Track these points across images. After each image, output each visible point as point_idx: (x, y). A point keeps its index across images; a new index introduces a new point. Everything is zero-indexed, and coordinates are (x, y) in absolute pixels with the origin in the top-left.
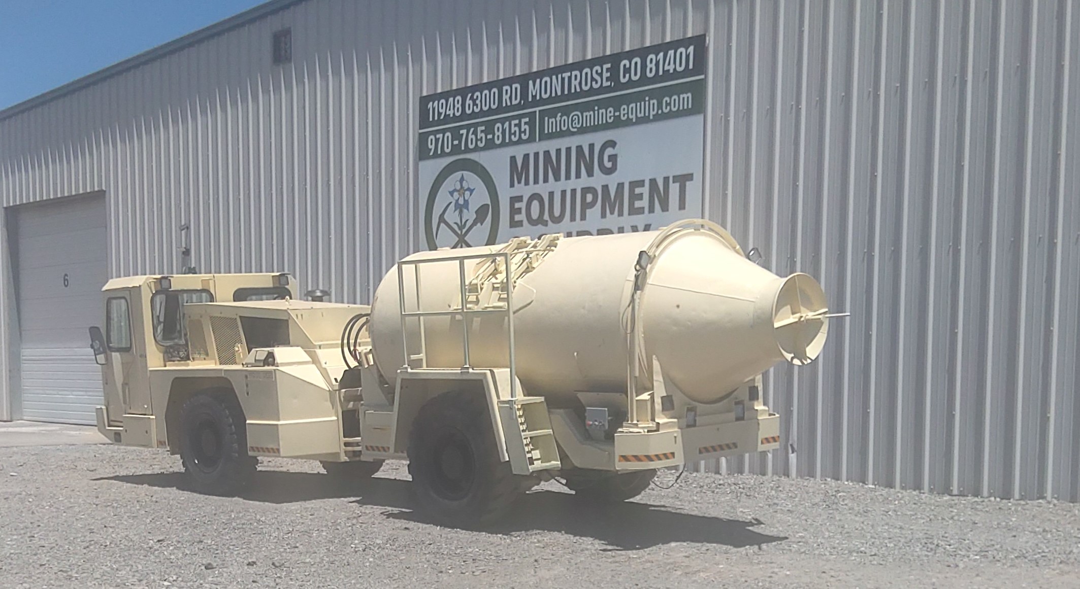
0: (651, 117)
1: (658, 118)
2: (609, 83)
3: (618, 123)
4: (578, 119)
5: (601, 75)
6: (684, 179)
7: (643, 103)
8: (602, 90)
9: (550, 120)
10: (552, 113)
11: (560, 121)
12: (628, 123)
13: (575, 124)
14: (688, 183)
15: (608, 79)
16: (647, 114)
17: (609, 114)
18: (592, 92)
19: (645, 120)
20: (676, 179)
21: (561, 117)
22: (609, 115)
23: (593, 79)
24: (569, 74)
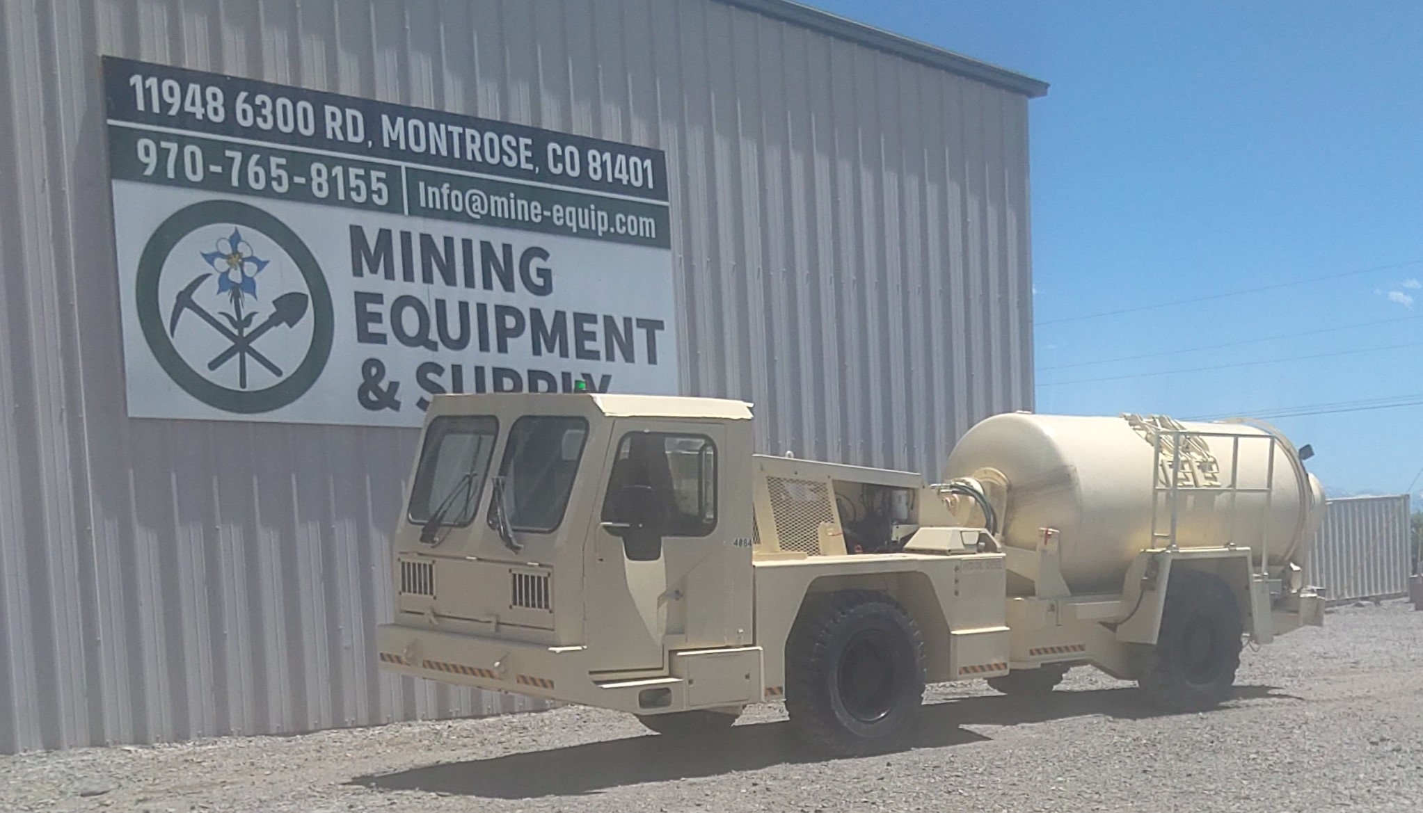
0: (600, 234)
1: (609, 237)
2: (530, 167)
3: (546, 226)
4: (478, 202)
5: (517, 149)
6: (652, 326)
7: (586, 211)
8: (517, 171)
9: (430, 190)
10: (435, 180)
11: (449, 196)
12: (564, 231)
13: (477, 207)
14: (657, 332)
15: (528, 160)
16: (594, 228)
17: (535, 210)
18: (500, 168)
19: (590, 234)
20: (641, 323)
21: (450, 189)
22: (533, 212)
23: (502, 152)
24: (461, 130)
